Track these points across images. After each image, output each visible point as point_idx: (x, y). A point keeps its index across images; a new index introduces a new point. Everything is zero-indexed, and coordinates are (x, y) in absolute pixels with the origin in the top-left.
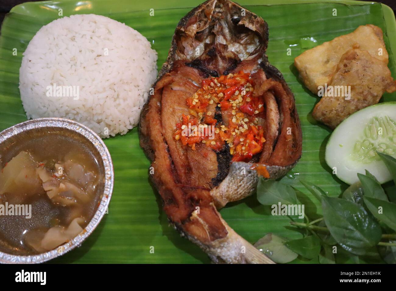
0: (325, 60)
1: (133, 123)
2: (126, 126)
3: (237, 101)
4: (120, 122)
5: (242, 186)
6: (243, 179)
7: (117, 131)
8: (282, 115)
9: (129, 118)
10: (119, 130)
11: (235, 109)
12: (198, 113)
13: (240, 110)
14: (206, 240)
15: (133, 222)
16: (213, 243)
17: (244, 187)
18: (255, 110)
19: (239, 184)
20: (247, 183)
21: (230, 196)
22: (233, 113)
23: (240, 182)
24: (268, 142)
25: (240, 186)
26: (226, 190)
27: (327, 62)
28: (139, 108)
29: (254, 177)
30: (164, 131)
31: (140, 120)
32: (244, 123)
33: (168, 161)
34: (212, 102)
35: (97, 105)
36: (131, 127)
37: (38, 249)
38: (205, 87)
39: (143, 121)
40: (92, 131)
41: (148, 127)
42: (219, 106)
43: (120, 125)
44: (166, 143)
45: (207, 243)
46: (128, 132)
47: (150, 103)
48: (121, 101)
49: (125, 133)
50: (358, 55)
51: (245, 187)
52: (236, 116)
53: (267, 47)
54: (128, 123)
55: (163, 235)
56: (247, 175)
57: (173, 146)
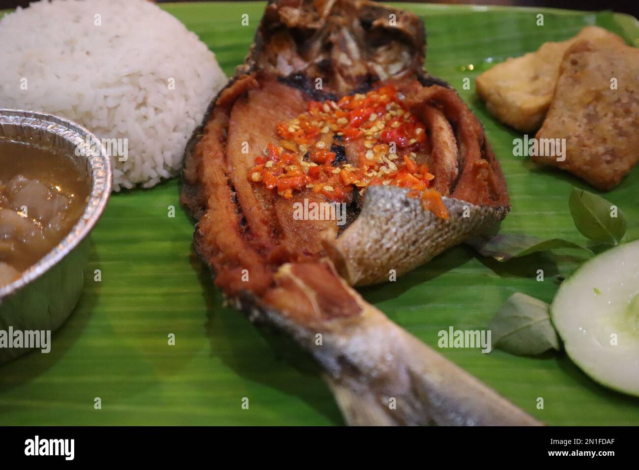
0: (532, 74)
1: (170, 163)
2: (154, 168)
3: (374, 129)
4: (144, 155)
5: (390, 233)
6: (392, 217)
7: (135, 176)
8: (462, 147)
9: (162, 153)
10: (141, 176)
11: (372, 140)
12: (297, 146)
13: (382, 140)
16: (328, 324)
17: (396, 233)
18: (410, 139)
19: (385, 227)
20: (401, 226)
21: (366, 256)
22: (368, 144)
23: (387, 224)
25: (387, 231)
26: (356, 241)
27: (536, 78)
28: (185, 137)
29: (416, 215)
30: (230, 168)
31: (185, 157)
32: (388, 161)
33: (234, 217)
34: (326, 130)
35: (101, 108)
36: (165, 174)
38: (313, 111)
39: (190, 158)
41: (200, 168)
42: (339, 134)
43: (143, 162)
44: (234, 189)
45: (313, 324)
46: (158, 185)
47: (206, 127)
48: (151, 112)
49: (152, 183)
51: (399, 235)
52: (373, 150)
53: (424, 56)
54: (159, 160)
55: (211, 356)
56: (401, 209)
57: (246, 190)
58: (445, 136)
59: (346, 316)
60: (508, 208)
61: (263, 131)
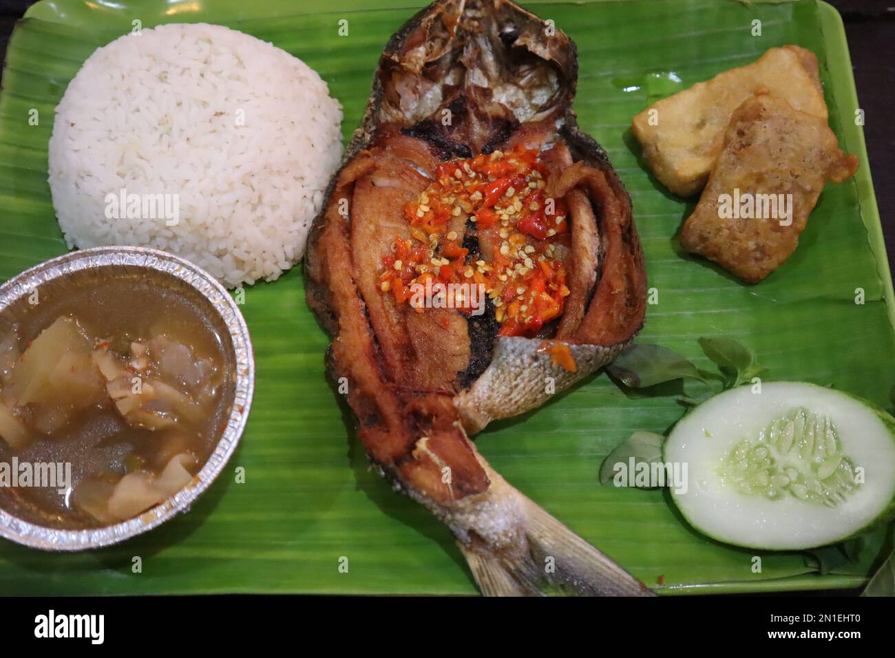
0: (697, 121)
1: (291, 256)
2: (276, 263)
3: (511, 209)
4: (264, 255)
5: (519, 388)
6: (521, 373)
7: (258, 274)
8: (605, 239)
9: (283, 246)
10: (264, 272)
11: (507, 227)
12: (428, 235)
13: (518, 227)
14: (444, 497)
15: (296, 463)
16: (460, 504)
17: (524, 388)
18: (548, 228)
19: (514, 383)
20: (530, 381)
21: (495, 408)
22: (503, 234)
23: (516, 380)
24: (574, 296)
25: (516, 386)
26: (486, 395)
27: (702, 124)
28: (305, 225)
29: (545, 370)
30: (357, 274)
31: (306, 250)
32: (524, 256)
33: (366, 337)
34: (457, 212)
35: (216, 219)
36: (287, 266)
37: (101, 518)
38: (443, 180)
39: (312, 252)
40: (207, 275)
41: (324, 266)
42: (473, 219)
43: (264, 260)
44: (362, 298)
45: (448, 504)
46: (281, 276)
47: (327, 215)
48: (268, 210)
49: (275, 277)
50: (765, 110)
51: (527, 389)
52: (508, 241)
53: (574, 93)
54: (281, 256)
55: (358, 489)
56: (530, 365)
57: (376, 304)
58: (584, 240)
59: (476, 492)
60: (641, 326)
61: (389, 216)
